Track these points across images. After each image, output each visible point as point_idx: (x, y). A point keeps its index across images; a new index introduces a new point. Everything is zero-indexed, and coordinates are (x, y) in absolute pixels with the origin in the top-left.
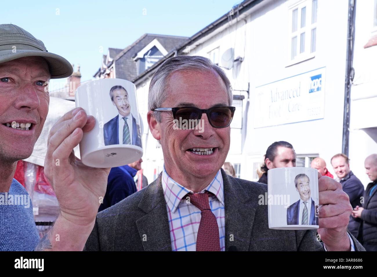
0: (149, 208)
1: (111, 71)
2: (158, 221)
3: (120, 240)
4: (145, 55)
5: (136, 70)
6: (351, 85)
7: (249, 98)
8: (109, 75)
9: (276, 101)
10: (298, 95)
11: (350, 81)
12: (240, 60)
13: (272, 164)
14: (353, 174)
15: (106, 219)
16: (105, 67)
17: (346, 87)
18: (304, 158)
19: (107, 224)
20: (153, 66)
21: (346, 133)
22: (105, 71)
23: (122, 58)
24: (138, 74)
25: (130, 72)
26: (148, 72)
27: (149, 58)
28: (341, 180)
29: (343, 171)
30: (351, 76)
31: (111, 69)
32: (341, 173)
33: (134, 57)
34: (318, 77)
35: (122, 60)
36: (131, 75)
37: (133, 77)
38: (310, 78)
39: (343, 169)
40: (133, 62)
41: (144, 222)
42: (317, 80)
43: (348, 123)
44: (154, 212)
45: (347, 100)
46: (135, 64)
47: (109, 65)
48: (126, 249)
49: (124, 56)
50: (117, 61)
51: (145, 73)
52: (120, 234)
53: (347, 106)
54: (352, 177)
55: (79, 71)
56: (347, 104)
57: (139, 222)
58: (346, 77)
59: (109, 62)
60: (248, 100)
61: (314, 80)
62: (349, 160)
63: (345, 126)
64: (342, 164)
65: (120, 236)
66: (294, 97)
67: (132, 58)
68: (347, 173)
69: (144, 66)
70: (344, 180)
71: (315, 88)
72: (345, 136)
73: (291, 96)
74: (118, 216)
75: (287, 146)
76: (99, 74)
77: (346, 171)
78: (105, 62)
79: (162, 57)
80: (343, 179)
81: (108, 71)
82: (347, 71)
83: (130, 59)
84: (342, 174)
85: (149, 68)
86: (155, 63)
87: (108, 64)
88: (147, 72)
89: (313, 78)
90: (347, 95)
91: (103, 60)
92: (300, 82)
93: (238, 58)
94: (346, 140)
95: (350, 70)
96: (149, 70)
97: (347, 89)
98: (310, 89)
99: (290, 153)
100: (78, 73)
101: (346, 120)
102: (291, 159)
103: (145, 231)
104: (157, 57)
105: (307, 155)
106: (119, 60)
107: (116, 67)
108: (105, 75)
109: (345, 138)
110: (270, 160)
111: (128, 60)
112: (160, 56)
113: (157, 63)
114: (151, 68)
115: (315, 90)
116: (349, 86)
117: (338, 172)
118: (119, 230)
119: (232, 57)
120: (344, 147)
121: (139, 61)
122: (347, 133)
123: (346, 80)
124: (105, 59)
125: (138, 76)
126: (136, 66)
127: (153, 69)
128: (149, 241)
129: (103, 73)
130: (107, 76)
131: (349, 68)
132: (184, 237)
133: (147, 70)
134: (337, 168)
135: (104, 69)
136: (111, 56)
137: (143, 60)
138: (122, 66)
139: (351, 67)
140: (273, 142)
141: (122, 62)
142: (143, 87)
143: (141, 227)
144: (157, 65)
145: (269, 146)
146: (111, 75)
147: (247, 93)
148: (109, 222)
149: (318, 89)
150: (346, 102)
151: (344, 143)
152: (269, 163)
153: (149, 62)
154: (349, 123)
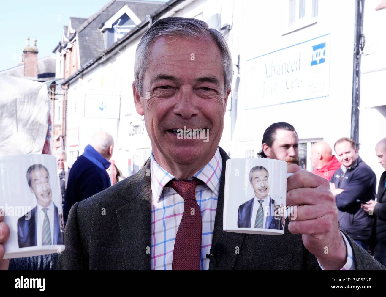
0: (133, 196)
1: (73, 45)
2: (139, 210)
3: (98, 232)
4: (113, 25)
5: (103, 43)
6: (361, 55)
7: (239, 73)
8: (71, 49)
9: (272, 76)
10: (298, 69)
11: (360, 50)
12: (228, 27)
13: (269, 149)
14: (361, 161)
15: (86, 208)
16: (67, 40)
17: (355, 57)
18: (306, 144)
19: (86, 214)
20: (123, 37)
21: (355, 113)
22: (66, 45)
23: (86, 29)
24: (106, 48)
25: (97, 46)
26: (118, 45)
27: (119, 28)
28: (347, 169)
29: (349, 159)
30: (361, 45)
31: (73, 42)
32: (346, 161)
33: (101, 28)
34: (322, 46)
35: (86, 31)
36: (98, 50)
37: (100, 52)
38: (312, 48)
39: (349, 155)
40: (99, 33)
41: (125, 211)
42: (320, 50)
43: (357, 101)
44: (137, 200)
45: (357, 73)
46: (102, 36)
47: (71, 38)
48: (104, 242)
49: (88, 26)
50: (80, 32)
51: (114, 46)
52: (99, 224)
53: (356, 81)
54: (361, 165)
55: (35, 45)
56: (356, 78)
57: (119, 212)
58: (355, 46)
59: (71, 34)
60: (239, 76)
61: (317, 51)
62: (359, 144)
63: (354, 104)
64: (347, 151)
65: (98, 227)
66: (293, 71)
67: (98, 29)
68: (354, 160)
69: (113, 38)
70: (352, 169)
71: (318, 59)
72: (354, 116)
73: (290, 70)
74: (99, 204)
75: (287, 128)
76: (59, 48)
77: (352, 158)
78: (66, 34)
79: (134, 26)
80: (350, 168)
81: (70, 46)
82: (356, 37)
83: (97, 30)
84: (348, 162)
85: (119, 40)
86: (125, 34)
87: (70, 36)
88: (116, 45)
89: (315, 48)
90: (356, 68)
91: (64, 31)
92: (300, 53)
93: (225, 26)
94: (355, 121)
95: (359, 36)
96: (119, 43)
97: (356, 59)
98: (312, 61)
99: (291, 137)
100: (35, 48)
101: (355, 97)
102: (292, 144)
103: (125, 222)
104: (128, 26)
105: (308, 139)
106: (83, 31)
107: (79, 40)
108: (67, 49)
109: (354, 119)
110: (268, 145)
111: (93, 31)
112: (131, 26)
113: (128, 34)
114: (122, 40)
115: (318, 62)
116: (358, 57)
117: (344, 160)
118: (98, 220)
119: (218, 24)
120: (353, 129)
121: (107, 32)
122: (357, 113)
123: (354, 50)
124: (66, 30)
125: (107, 50)
126: (103, 38)
127: (124, 41)
128: (128, 234)
129: (65, 47)
130: (68, 50)
131: (358, 35)
132: (165, 230)
133: (116, 43)
134: (342, 155)
135: (66, 43)
136: (73, 27)
137: (111, 30)
138: (87, 38)
139: (361, 33)
140: (272, 124)
141: (86, 33)
142: (112, 63)
143: (121, 217)
144: (128, 36)
145: (266, 128)
146: (74, 49)
147: (237, 67)
148: (89, 212)
149: (322, 61)
150: (355, 75)
151: (354, 124)
152: (267, 149)
153: (119, 33)
154: (359, 101)
